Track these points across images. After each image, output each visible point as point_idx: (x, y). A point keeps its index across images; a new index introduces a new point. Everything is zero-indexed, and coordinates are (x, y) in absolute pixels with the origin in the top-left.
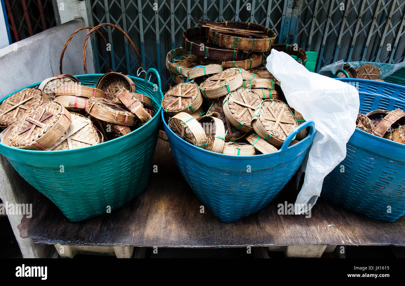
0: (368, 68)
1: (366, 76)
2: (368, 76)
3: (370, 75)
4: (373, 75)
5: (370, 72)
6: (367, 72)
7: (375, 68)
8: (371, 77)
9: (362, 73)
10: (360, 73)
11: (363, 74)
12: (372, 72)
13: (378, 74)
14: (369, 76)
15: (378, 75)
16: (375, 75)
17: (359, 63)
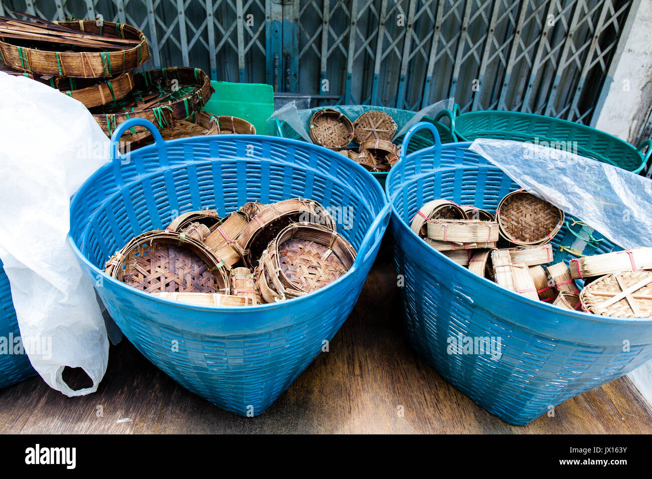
0: (375, 119)
1: (371, 132)
2: (373, 133)
3: (377, 130)
4: (381, 130)
5: (377, 125)
6: (373, 126)
7: (387, 119)
8: (378, 134)
9: (364, 127)
10: (360, 127)
11: (365, 129)
12: (380, 124)
13: (390, 129)
14: (375, 133)
15: (389, 132)
16: (385, 130)
17: (364, 108)
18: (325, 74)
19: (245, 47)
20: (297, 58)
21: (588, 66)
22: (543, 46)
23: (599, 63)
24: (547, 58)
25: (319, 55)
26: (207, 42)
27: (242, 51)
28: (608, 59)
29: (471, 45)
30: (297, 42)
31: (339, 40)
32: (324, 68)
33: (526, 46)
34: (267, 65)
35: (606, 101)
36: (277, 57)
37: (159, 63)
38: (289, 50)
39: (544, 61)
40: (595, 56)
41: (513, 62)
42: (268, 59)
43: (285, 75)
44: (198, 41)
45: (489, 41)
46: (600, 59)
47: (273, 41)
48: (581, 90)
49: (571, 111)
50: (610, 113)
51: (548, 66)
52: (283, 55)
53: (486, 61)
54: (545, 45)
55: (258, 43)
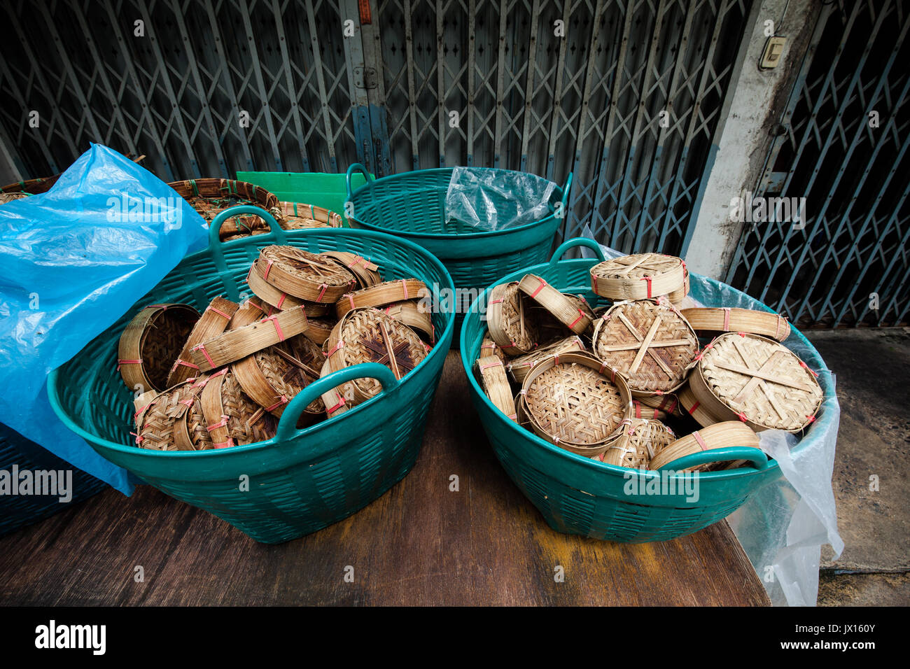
18: (417, 158)
19: (334, 135)
20: (387, 145)
21: (692, 135)
22: (642, 115)
23: (703, 130)
24: (647, 128)
25: (410, 138)
26: (296, 133)
27: (330, 140)
28: (713, 125)
29: (566, 120)
30: (385, 127)
31: (428, 122)
32: (416, 152)
33: (624, 117)
34: (358, 152)
35: (713, 170)
36: (366, 143)
37: (249, 156)
38: (378, 136)
39: (643, 132)
40: (699, 123)
41: (611, 134)
42: (358, 146)
43: (378, 161)
44: (286, 132)
45: (584, 114)
46: (704, 125)
47: (361, 126)
48: (685, 160)
49: (675, 183)
50: (718, 182)
51: (649, 136)
52: (373, 140)
53: (582, 137)
54: (644, 115)
55: (347, 130)
